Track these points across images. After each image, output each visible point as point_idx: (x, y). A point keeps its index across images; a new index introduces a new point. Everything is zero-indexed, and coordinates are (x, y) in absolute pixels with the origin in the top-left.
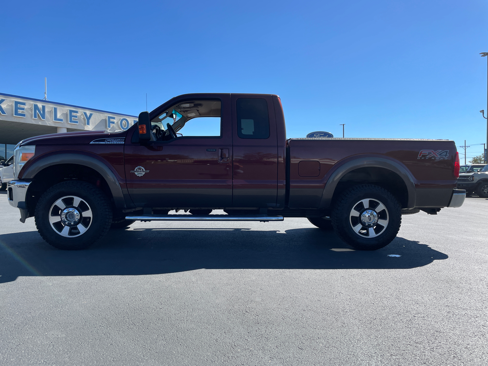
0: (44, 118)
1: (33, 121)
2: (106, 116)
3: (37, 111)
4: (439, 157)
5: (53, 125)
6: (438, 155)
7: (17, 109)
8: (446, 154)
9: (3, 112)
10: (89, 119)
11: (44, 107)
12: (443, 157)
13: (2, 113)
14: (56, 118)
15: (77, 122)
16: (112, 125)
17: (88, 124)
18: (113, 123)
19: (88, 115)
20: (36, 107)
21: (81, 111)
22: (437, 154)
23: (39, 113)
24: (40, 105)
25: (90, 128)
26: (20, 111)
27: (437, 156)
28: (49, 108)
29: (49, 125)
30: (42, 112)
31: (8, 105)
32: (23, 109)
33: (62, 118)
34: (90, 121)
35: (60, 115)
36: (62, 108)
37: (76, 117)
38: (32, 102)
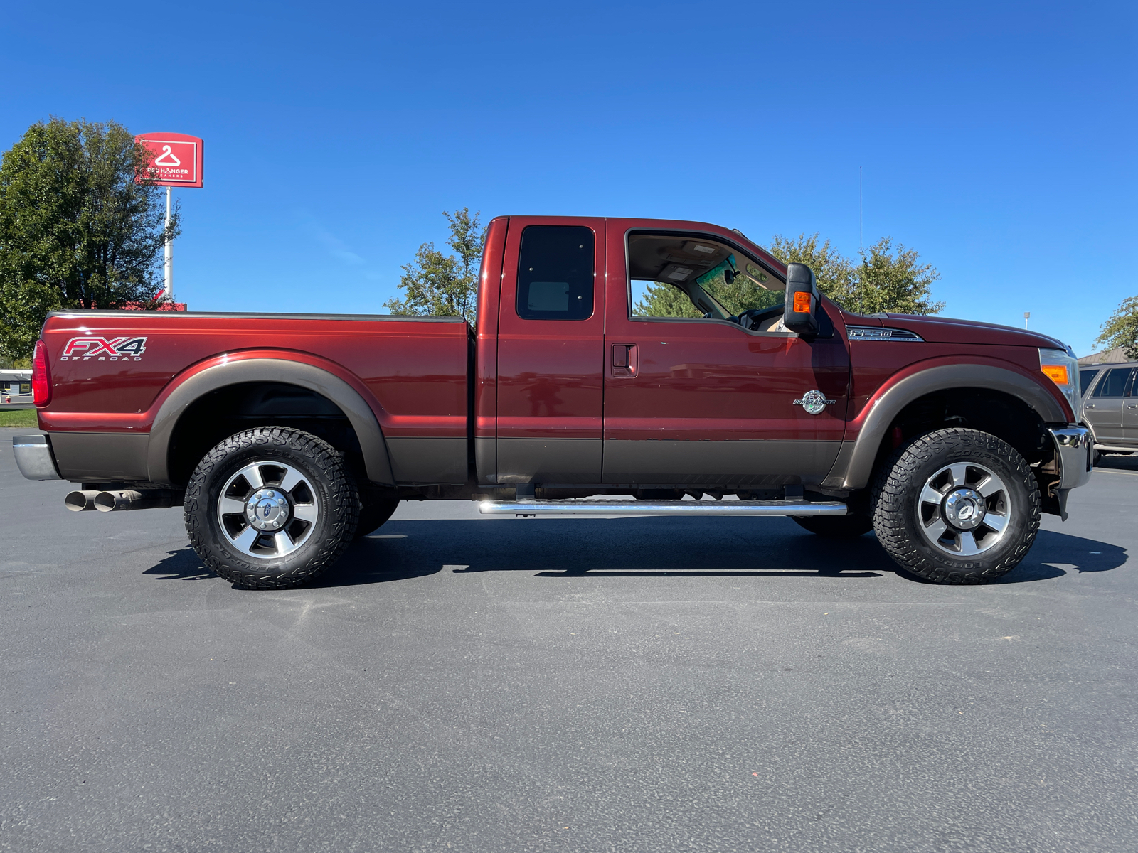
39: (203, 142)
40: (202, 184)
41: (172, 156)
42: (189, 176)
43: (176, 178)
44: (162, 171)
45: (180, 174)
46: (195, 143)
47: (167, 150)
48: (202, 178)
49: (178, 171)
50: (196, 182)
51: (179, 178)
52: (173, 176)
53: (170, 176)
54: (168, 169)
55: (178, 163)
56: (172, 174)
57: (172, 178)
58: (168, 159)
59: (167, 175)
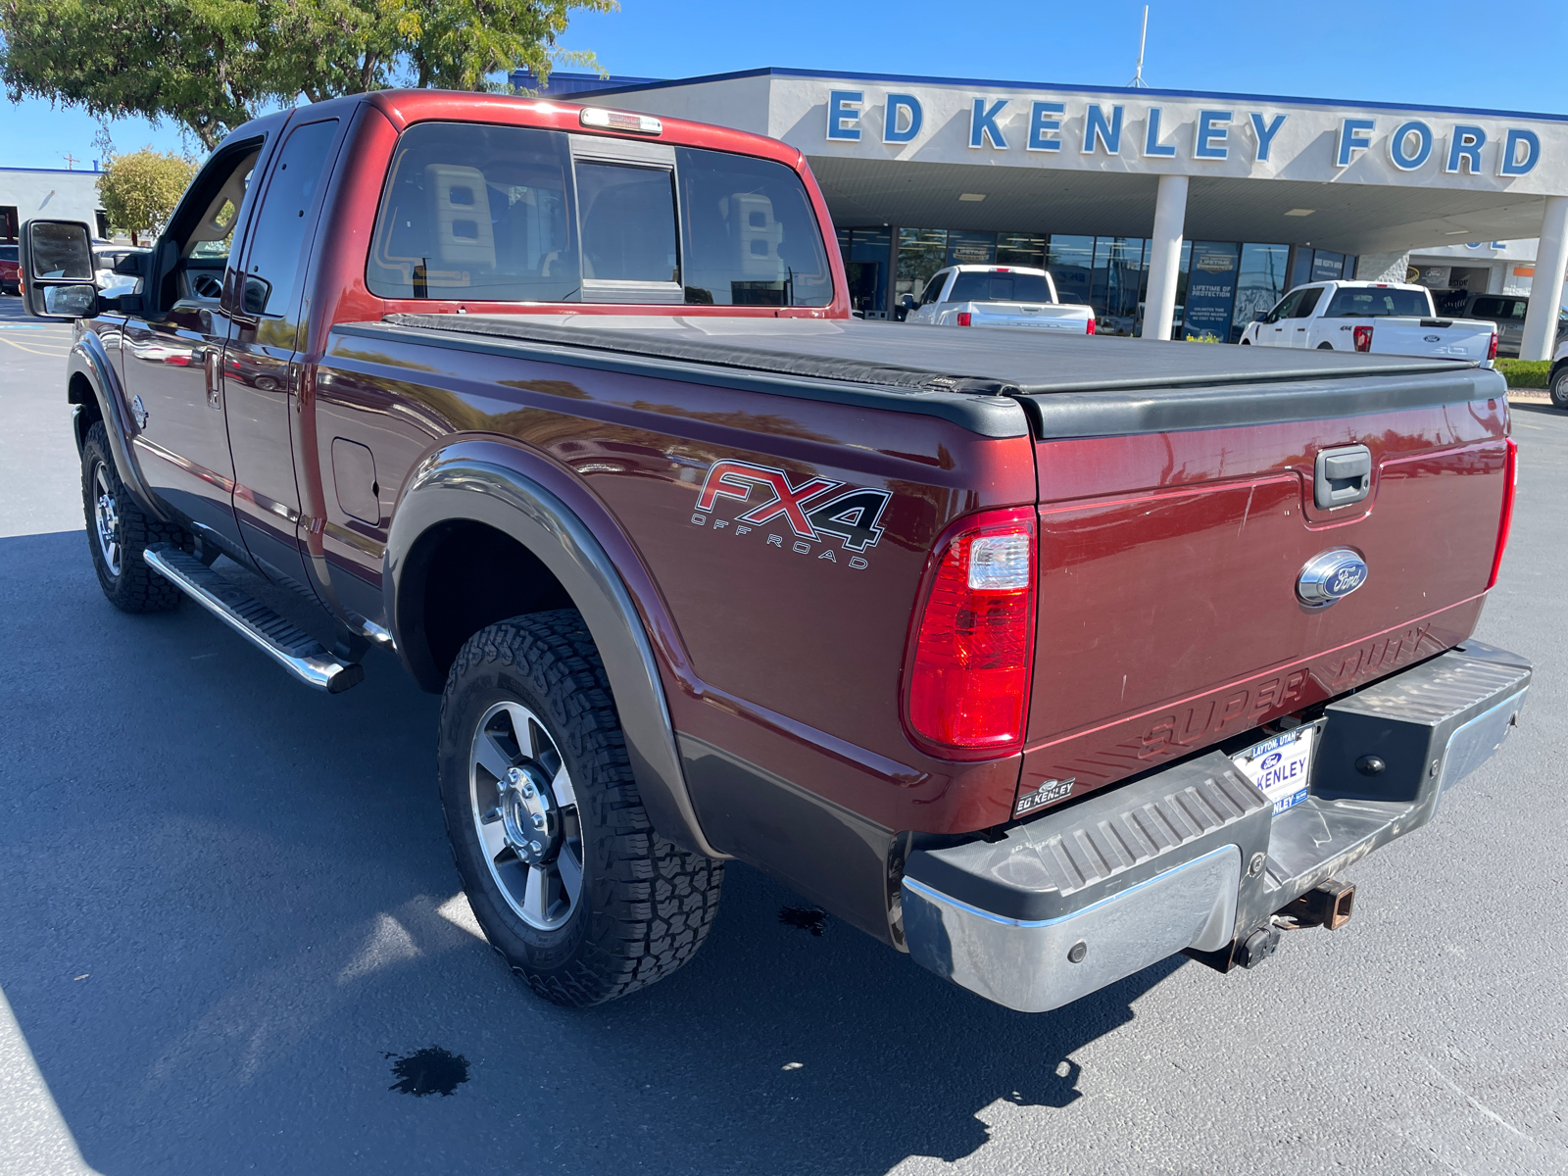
0: (1114, 148)
1: (1082, 160)
2: (1340, 120)
3: (1097, 128)
4: (814, 532)
5: (1143, 169)
6: (807, 517)
7: (1037, 124)
8: (865, 523)
9: (999, 141)
10: (1266, 136)
11: (1118, 111)
12: (835, 544)
13: (997, 145)
14: (1152, 147)
15: (1222, 153)
16: (1358, 152)
17: (1263, 155)
18: (1364, 143)
19: (1268, 121)
20: (1095, 113)
21: (1242, 111)
22: (807, 506)
23: (1102, 130)
24: (1107, 105)
25: (1269, 169)
26: (1048, 134)
27: (803, 527)
28: (1136, 109)
29: (1129, 171)
30: (1110, 129)
31: (1018, 115)
32: (1055, 125)
33: (1175, 143)
34: (1273, 144)
35: (1171, 131)
36: (1178, 105)
37: (1222, 133)
38: (1086, 99)
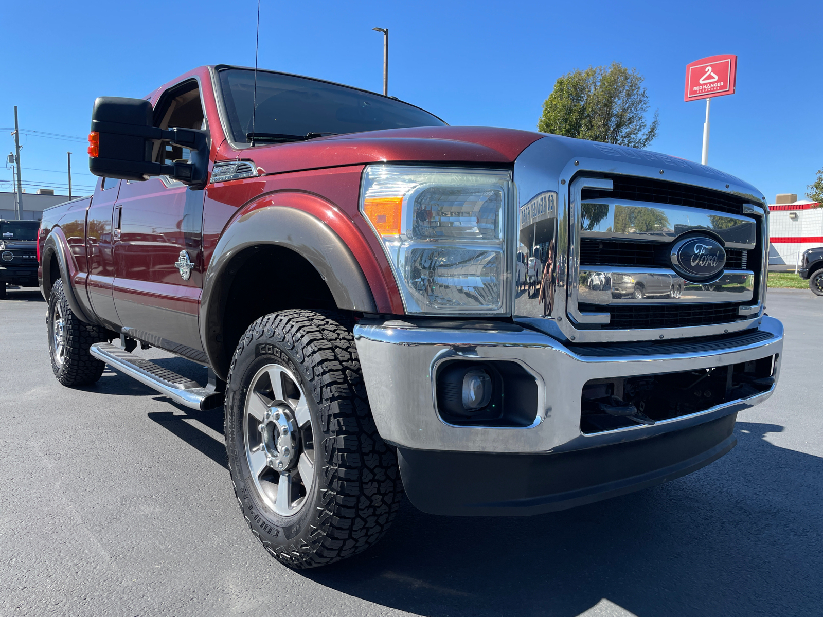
39: (736, 57)
40: (734, 90)
41: (713, 74)
42: (724, 87)
43: (714, 90)
44: (704, 87)
45: (717, 87)
46: (730, 60)
47: (708, 70)
48: (734, 86)
49: (716, 85)
50: (729, 90)
51: (717, 90)
52: (712, 89)
53: (709, 90)
54: (708, 85)
55: (716, 78)
56: (711, 88)
57: (711, 91)
58: (710, 77)
59: (708, 89)
